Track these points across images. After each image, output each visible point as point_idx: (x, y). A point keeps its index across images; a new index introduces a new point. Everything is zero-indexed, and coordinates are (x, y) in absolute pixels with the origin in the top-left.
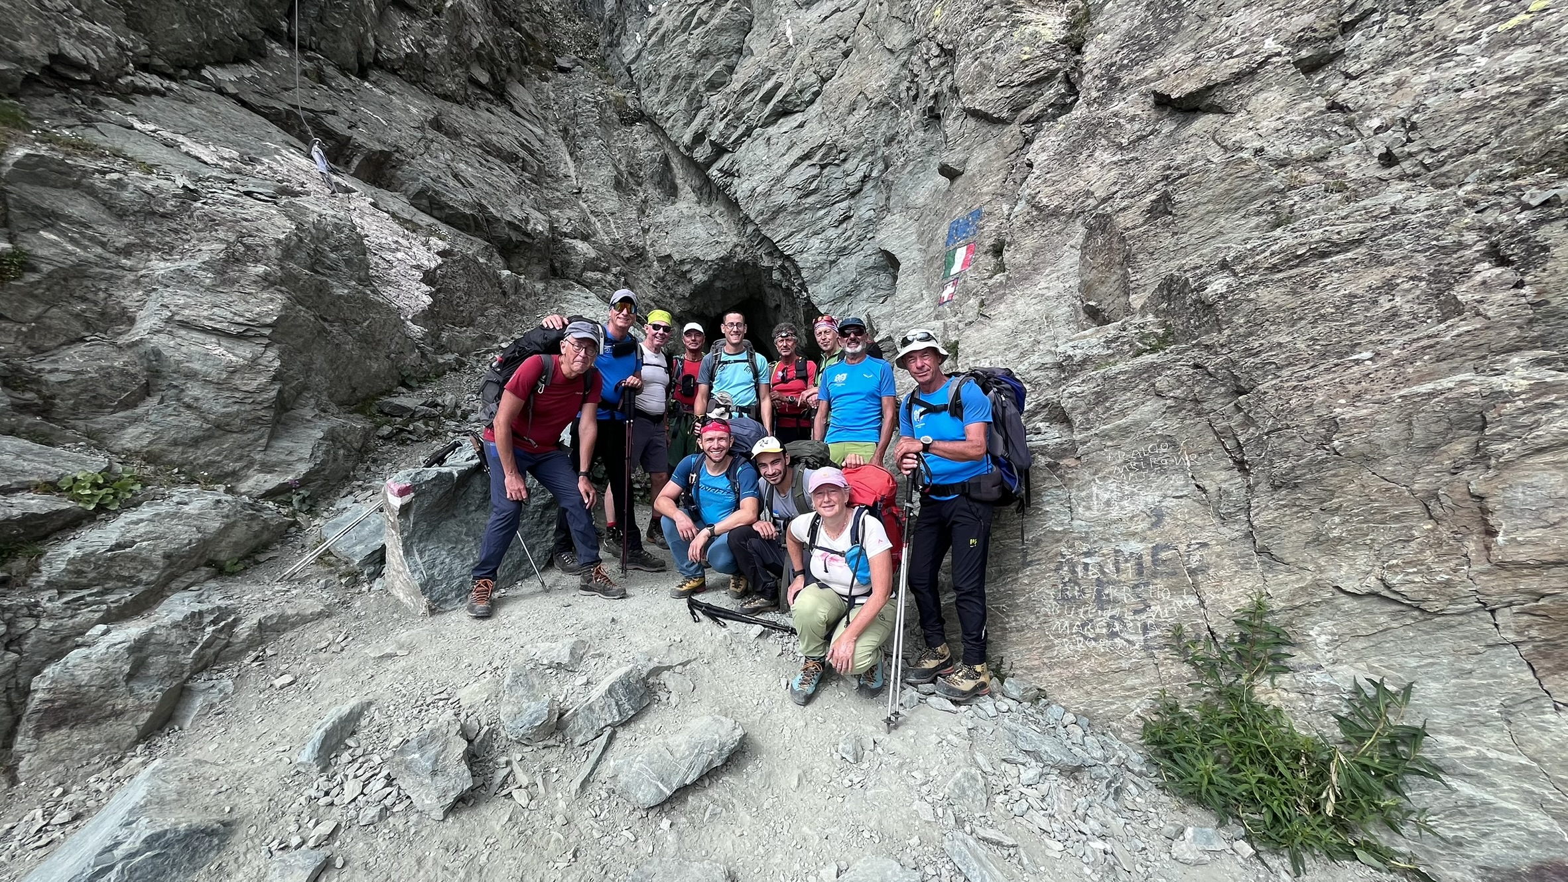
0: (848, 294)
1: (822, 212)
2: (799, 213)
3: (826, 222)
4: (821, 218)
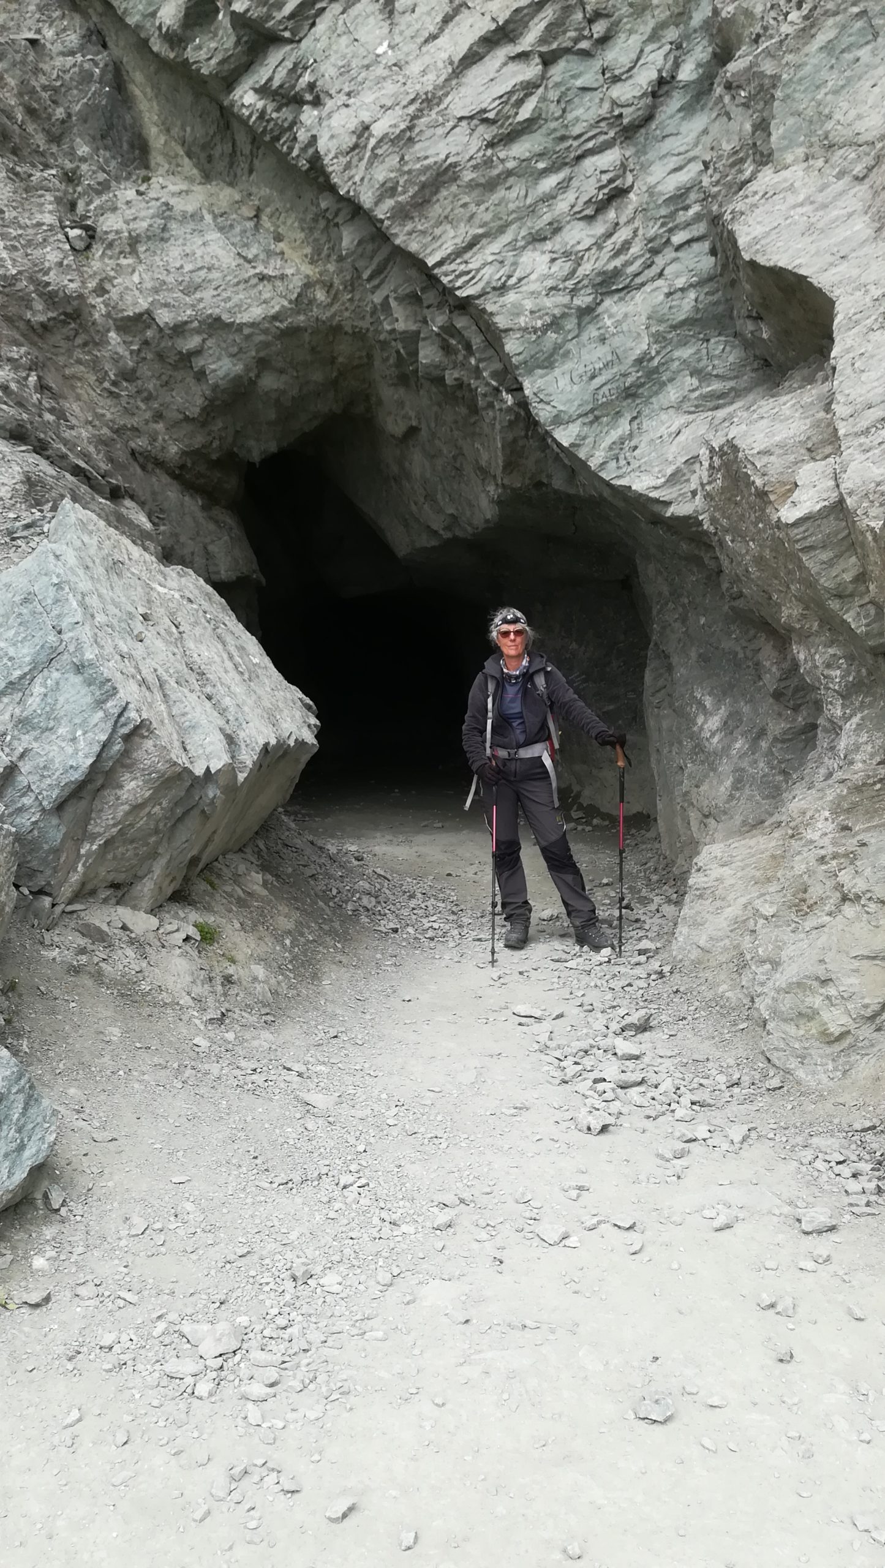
0: (630, 393)
1: (550, 182)
2: (491, 186)
3: (562, 205)
4: (549, 198)
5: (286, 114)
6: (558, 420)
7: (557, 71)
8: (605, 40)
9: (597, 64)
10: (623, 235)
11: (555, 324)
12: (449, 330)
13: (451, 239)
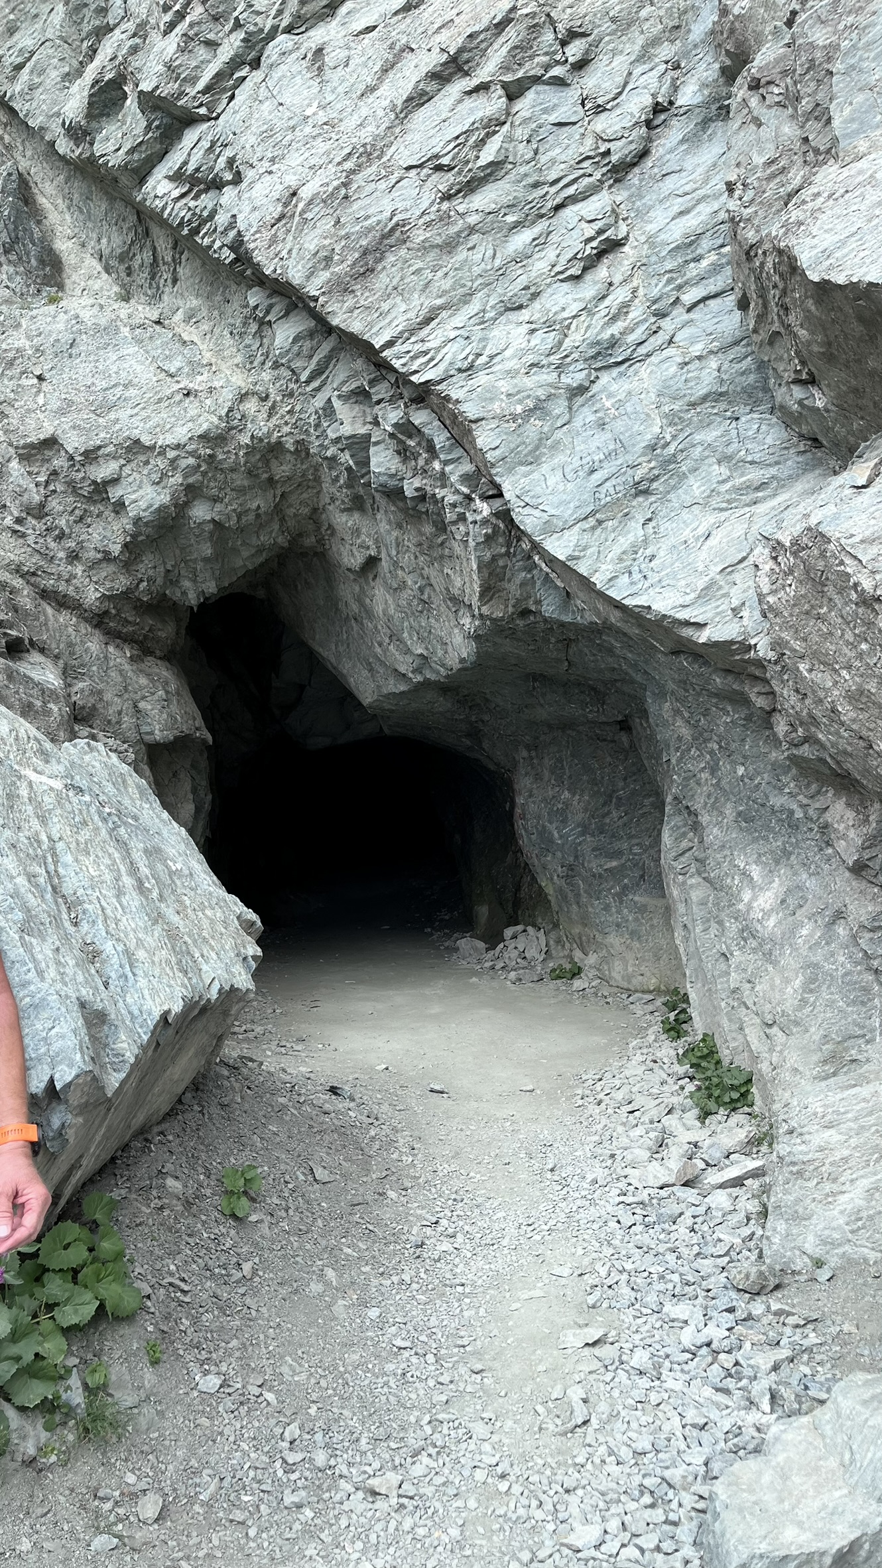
0: (641, 490)
1: (524, 238)
2: (449, 246)
3: (540, 265)
4: (521, 259)
5: (206, 201)
6: (549, 528)
7: (525, 105)
8: (581, 65)
9: (573, 94)
10: (619, 295)
11: (538, 408)
12: (406, 429)
13: (401, 314)
